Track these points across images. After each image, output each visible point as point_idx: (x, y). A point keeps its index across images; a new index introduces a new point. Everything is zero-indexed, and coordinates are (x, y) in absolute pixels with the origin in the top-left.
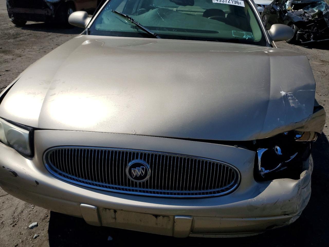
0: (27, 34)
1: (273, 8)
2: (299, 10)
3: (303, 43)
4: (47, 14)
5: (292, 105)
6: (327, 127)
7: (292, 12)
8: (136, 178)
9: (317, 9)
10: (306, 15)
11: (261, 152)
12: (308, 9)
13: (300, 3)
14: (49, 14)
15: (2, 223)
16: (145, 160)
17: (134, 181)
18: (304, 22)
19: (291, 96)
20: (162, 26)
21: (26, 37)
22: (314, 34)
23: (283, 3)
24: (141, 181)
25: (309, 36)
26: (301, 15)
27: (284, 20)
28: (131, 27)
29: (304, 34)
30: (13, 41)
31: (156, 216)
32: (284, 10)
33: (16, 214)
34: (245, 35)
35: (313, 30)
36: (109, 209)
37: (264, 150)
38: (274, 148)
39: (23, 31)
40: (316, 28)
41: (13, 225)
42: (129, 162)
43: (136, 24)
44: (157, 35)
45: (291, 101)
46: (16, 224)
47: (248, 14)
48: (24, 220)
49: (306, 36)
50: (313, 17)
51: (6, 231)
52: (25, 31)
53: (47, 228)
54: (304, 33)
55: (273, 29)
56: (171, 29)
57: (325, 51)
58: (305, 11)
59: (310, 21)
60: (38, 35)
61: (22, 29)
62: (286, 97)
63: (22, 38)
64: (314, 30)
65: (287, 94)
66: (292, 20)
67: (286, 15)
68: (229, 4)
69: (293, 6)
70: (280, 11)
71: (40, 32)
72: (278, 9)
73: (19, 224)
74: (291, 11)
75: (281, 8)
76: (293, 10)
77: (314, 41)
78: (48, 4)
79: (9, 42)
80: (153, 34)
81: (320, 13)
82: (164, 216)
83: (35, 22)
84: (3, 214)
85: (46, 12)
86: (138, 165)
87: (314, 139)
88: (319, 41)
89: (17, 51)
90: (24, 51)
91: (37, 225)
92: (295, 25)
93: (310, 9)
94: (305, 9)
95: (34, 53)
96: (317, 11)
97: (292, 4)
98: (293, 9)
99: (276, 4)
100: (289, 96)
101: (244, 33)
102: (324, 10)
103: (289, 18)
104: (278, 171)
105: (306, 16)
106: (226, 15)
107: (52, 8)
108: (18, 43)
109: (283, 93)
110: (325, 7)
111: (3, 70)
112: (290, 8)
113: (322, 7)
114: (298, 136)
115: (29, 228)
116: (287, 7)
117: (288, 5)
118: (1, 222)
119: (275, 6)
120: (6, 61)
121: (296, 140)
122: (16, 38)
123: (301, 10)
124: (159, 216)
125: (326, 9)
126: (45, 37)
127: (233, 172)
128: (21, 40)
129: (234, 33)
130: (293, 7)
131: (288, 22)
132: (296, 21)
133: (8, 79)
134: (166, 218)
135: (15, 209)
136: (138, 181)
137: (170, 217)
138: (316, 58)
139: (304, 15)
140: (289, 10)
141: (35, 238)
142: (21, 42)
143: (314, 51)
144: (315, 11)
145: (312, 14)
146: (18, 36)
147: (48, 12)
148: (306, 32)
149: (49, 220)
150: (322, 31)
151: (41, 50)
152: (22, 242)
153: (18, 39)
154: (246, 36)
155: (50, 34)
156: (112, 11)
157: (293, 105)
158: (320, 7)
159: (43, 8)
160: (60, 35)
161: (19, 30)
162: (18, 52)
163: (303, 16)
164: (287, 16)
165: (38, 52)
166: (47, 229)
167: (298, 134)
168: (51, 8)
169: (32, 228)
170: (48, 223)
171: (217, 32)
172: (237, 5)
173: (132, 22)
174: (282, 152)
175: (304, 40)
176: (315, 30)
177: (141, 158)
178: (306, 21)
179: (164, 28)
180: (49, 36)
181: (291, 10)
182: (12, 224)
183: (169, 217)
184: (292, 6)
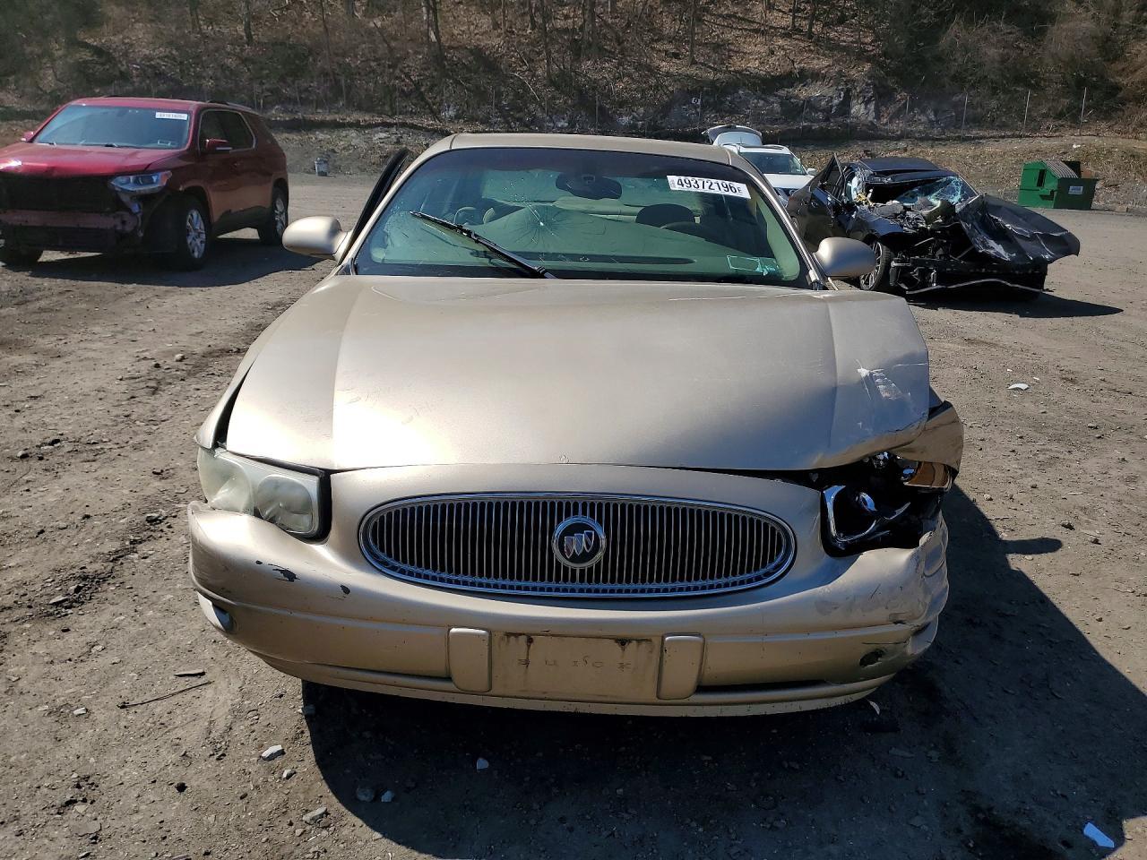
0: (56, 290)
1: (813, 197)
2: (889, 203)
3: (911, 293)
4: (119, 228)
5: (885, 395)
6: (991, 499)
7: (869, 208)
8: (574, 559)
9: (938, 199)
10: (910, 215)
11: (831, 494)
12: (913, 197)
13: (889, 184)
14: (128, 228)
15: (184, 755)
16: (592, 515)
17: (571, 565)
18: (906, 235)
19: (882, 377)
20: (551, 250)
21: (55, 299)
22: (938, 266)
23: (843, 183)
24: (586, 565)
25: (925, 273)
26: (896, 215)
27: (849, 231)
28: (472, 254)
29: (912, 269)
30: (18, 312)
31: (623, 642)
32: (845, 202)
33: (215, 735)
34: (759, 265)
35: (934, 256)
36: (517, 635)
37: (837, 489)
38: (859, 496)
39: (38, 280)
40: (940, 251)
41: (216, 756)
42: (558, 523)
43: (488, 246)
44: (546, 271)
45: (881, 387)
46: (224, 755)
47: (760, 215)
48: (243, 744)
49: (915, 274)
50: (928, 220)
51: (201, 772)
52: (46, 282)
53: (310, 756)
54: (910, 265)
55: (826, 249)
56: (574, 257)
57: (974, 313)
58: (906, 204)
59: (923, 233)
60: (92, 292)
61: (31, 276)
62: (870, 378)
63: (43, 303)
64: (937, 255)
65: (871, 374)
66: (873, 231)
67: (853, 216)
68: (712, 192)
69: (871, 191)
70: (836, 207)
71: (95, 284)
72: (829, 199)
73: (232, 754)
74: (866, 207)
75: (836, 197)
76: (871, 204)
77: (939, 287)
78: (125, 199)
79: (4, 317)
80: (536, 268)
81: (948, 209)
82: (639, 641)
83: (67, 253)
84: (179, 736)
85: (118, 222)
86: (578, 528)
87: (946, 486)
88: (954, 286)
89: (40, 341)
90: (64, 341)
91: (282, 753)
92: (883, 244)
93: (920, 200)
94: (904, 198)
95: (99, 345)
96: (938, 203)
97: (867, 188)
98: (873, 199)
99: (822, 187)
100: (876, 378)
101: (757, 260)
102: (960, 201)
103: (862, 224)
104: (872, 538)
105: (908, 219)
106: (697, 220)
107: (137, 211)
108: (35, 317)
109: (864, 372)
110: (962, 192)
111: (20, 397)
112: (863, 197)
113: (954, 192)
114: (906, 472)
115: (265, 759)
116: (854, 196)
117: (855, 189)
118: (182, 753)
119: (818, 193)
120: (18, 372)
121: (906, 484)
122: (25, 302)
123: (895, 202)
124: (630, 641)
125: (965, 197)
126: (117, 298)
127: (778, 533)
128: (42, 310)
129: (732, 261)
130: (870, 195)
131: (862, 235)
132: (883, 231)
133: (47, 420)
134: (644, 644)
135: (207, 724)
136: (578, 567)
137: (653, 639)
138: (950, 333)
139: (903, 215)
140: (860, 203)
141: (289, 777)
142: (45, 316)
143: (944, 315)
144: (932, 205)
145: (926, 212)
146: (28, 297)
147: (124, 223)
148: (916, 263)
149: (309, 740)
150: (960, 259)
151: (120, 336)
152: (257, 787)
153: (31, 307)
154: (762, 268)
155: (130, 287)
156: (413, 215)
157: (887, 395)
158: (948, 192)
159: (108, 209)
160: (167, 291)
161: (22, 279)
162: (46, 343)
163: (902, 218)
164: (857, 218)
165: (112, 341)
166: (314, 759)
167: (908, 467)
168: (135, 208)
169: (272, 757)
170: (310, 747)
171: (692, 262)
172: (730, 193)
173: (477, 242)
174: (876, 506)
175: (912, 284)
176: (940, 256)
177: (584, 513)
178: (911, 231)
179: (558, 254)
180: (130, 293)
181: (866, 203)
182: (214, 755)
183: (650, 641)
184: (868, 192)
